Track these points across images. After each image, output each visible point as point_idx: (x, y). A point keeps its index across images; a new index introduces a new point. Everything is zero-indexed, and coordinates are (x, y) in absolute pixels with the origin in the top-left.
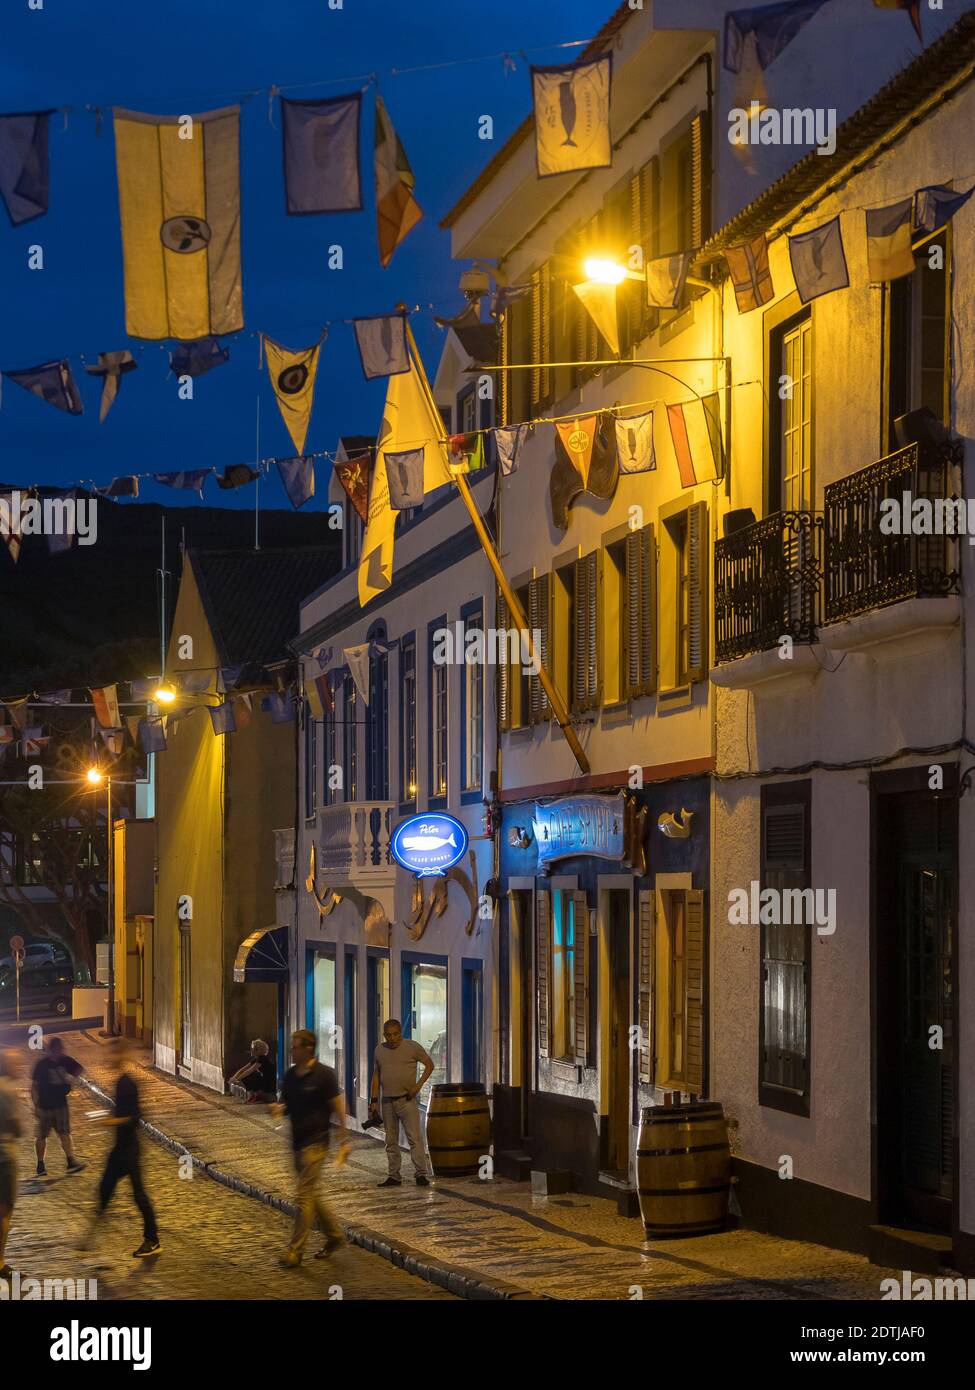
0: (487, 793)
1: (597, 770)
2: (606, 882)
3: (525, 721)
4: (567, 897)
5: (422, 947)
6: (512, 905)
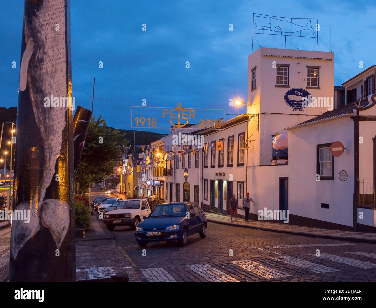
0: (152, 180)
1: (159, 179)
2: (159, 186)
4: (157, 187)
5: (148, 189)
6: (154, 187)
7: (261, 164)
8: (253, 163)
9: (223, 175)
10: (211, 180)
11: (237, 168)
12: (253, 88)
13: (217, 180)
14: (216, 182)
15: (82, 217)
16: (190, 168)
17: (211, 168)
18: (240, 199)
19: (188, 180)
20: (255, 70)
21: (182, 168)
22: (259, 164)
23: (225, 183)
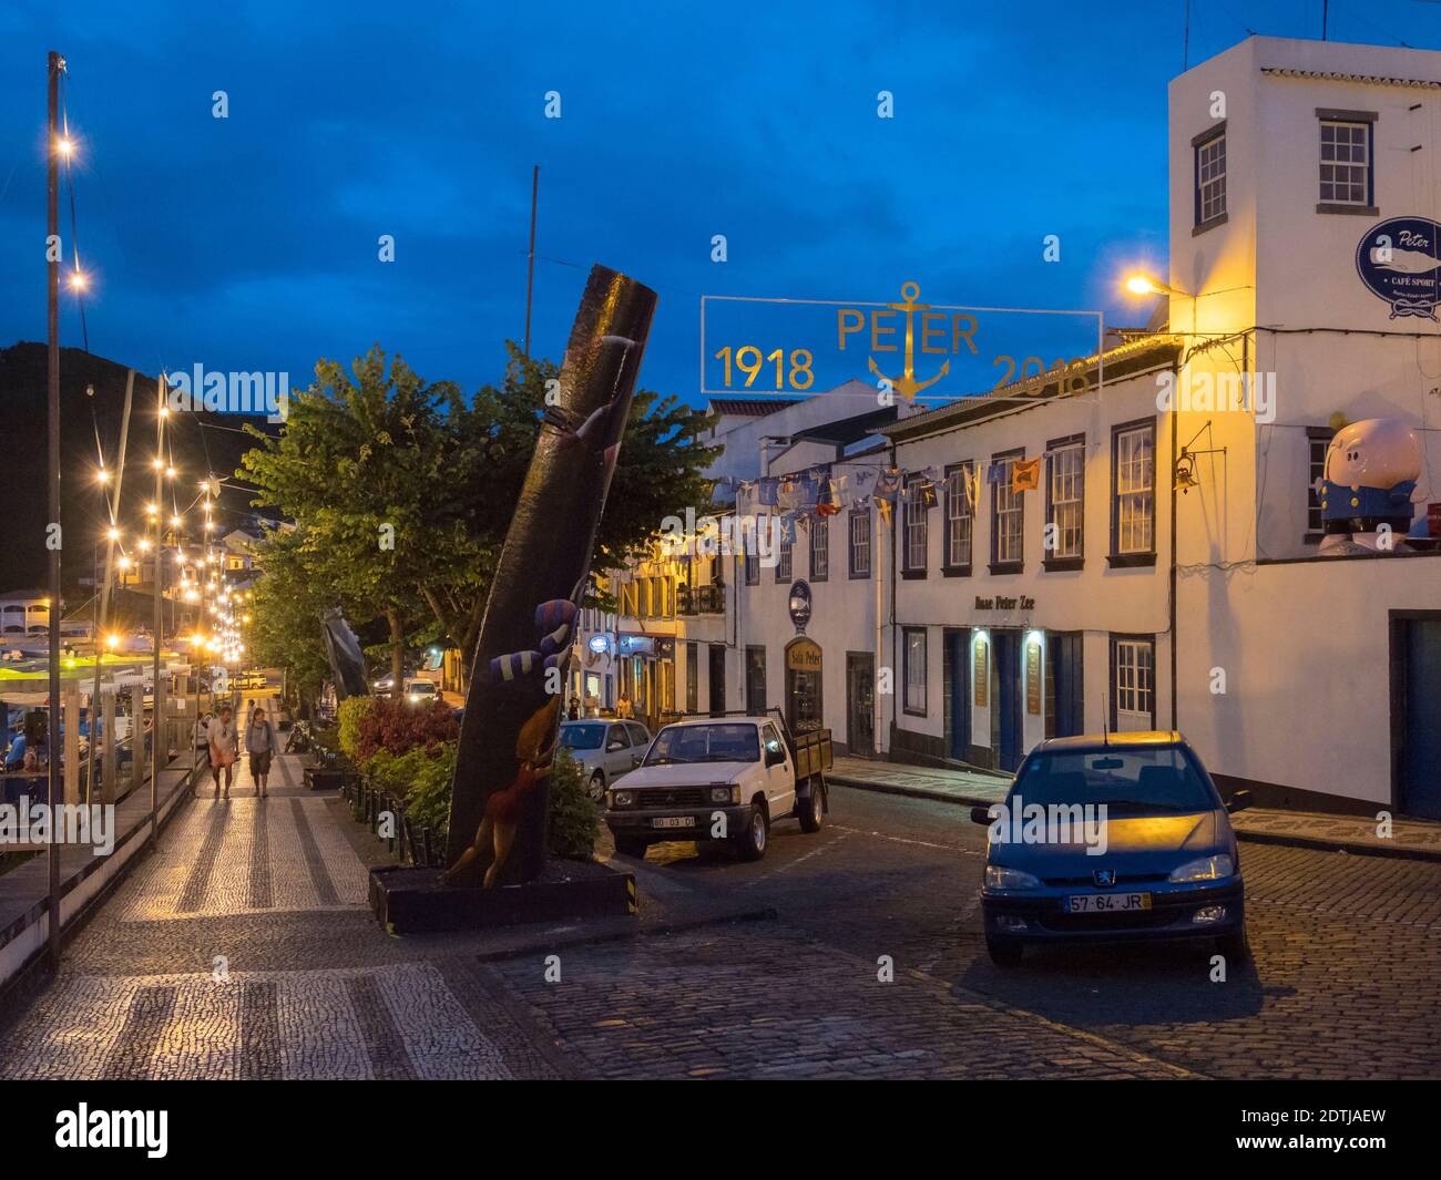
0: (614, 630)
1: (646, 631)
2: (649, 659)
3: (626, 613)
4: (638, 661)
5: (591, 670)
6: (622, 662)
7: (1262, 557)
8: (1215, 550)
9: (1023, 608)
10: (945, 629)
11: (1106, 574)
12: (1203, 220)
13: (983, 627)
14: (981, 640)
15: (568, 809)
16: (825, 579)
17: (945, 576)
18: (1131, 707)
19: (812, 631)
20: (1222, 137)
21: (777, 582)
22: (1252, 554)
23: (1034, 641)
